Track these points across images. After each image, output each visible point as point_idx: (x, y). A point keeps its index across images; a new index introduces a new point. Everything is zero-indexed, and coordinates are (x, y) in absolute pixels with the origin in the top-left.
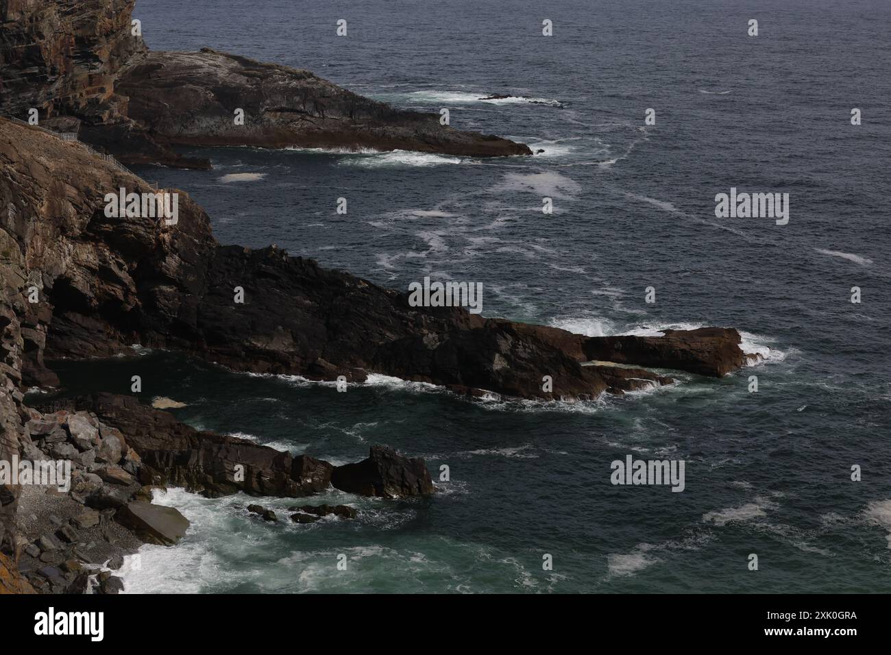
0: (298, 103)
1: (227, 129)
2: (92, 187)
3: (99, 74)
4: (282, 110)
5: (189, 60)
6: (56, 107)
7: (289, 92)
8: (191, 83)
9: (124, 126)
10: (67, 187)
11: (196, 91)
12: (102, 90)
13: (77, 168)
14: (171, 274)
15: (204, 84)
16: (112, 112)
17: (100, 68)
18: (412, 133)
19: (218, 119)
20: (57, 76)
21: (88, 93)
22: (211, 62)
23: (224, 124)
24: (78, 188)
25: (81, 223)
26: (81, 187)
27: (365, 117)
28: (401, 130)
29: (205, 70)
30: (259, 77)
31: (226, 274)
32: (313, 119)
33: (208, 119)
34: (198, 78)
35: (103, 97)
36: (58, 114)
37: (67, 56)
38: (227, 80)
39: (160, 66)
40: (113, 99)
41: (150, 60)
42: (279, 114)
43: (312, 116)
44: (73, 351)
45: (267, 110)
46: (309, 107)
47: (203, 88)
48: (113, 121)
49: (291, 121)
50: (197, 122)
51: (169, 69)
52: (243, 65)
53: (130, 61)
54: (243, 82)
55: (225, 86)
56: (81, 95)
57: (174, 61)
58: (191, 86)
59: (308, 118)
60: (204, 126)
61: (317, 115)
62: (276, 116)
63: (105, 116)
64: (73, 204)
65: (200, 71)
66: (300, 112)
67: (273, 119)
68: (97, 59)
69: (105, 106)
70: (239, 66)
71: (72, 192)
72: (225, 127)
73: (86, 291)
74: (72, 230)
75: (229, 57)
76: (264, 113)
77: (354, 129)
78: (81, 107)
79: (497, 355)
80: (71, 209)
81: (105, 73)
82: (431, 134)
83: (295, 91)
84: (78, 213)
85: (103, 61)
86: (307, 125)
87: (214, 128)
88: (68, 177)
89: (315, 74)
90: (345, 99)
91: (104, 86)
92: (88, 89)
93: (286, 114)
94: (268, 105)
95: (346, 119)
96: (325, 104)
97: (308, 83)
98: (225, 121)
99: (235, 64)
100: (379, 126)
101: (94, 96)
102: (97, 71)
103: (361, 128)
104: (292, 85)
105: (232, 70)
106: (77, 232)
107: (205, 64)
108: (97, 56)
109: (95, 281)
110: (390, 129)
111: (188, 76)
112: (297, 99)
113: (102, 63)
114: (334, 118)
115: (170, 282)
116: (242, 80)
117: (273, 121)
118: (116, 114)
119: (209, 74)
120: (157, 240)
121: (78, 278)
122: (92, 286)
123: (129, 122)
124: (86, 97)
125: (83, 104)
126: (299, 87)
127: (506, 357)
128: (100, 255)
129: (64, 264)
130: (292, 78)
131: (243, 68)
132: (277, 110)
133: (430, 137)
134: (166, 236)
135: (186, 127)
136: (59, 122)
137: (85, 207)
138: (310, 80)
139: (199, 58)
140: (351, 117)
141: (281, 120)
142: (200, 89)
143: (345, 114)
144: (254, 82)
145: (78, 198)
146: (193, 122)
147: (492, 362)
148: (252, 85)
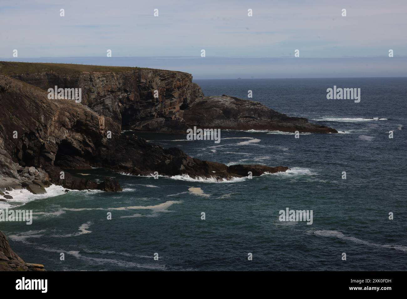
0: (253, 114)
1: (225, 124)
2: (75, 113)
3: (174, 102)
4: (246, 117)
5: (217, 99)
6: (158, 114)
7: (250, 110)
8: (215, 107)
9: (178, 121)
10: (66, 112)
11: (216, 110)
12: (174, 108)
13: (71, 108)
14: (104, 144)
15: (219, 108)
16: (176, 116)
17: (175, 100)
18: (293, 125)
19: (222, 120)
20: (158, 103)
21: (169, 109)
22: (225, 100)
23: (224, 122)
24: (69, 113)
25: (71, 124)
26: (71, 113)
27: (277, 119)
28: (289, 124)
29: (222, 103)
30: (240, 105)
31: (121, 144)
32: (257, 120)
33: (218, 121)
34: (218, 106)
35: (174, 111)
36: (158, 117)
37: (163, 96)
38: (228, 106)
39: (206, 102)
40: (178, 111)
41: (204, 99)
42: (245, 118)
43: (257, 119)
44: (72, 166)
45: (241, 117)
46: (256, 116)
47: (219, 109)
48: (176, 119)
49: (249, 121)
50: (214, 122)
51: (209, 103)
52: (236, 101)
53: (196, 100)
54: (234, 107)
55: (227, 108)
56: (167, 110)
57: (212, 100)
58: (215, 108)
59: (255, 120)
60: (217, 123)
61: (259, 119)
62: (243, 119)
63: (173, 117)
64: (68, 118)
65: (220, 103)
66: (253, 118)
67: (242, 120)
68: (173, 97)
69: (174, 114)
70: (234, 101)
71: (68, 114)
72: (224, 124)
73: (77, 148)
74: (67, 126)
75: (231, 97)
76: (239, 118)
77: (272, 124)
78: (166, 114)
79: (182, 165)
80: (67, 120)
81: (176, 102)
82: (299, 125)
83: (252, 110)
84: (70, 121)
85: (175, 97)
86: (254, 122)
87: (220, 124)
88: (67, 109)
89: (261, 103)
90: (270, 113)
91: (175, 107)
92: (170, 108)
93: (247, 118)
94: (241, 115)
95: (269, 120)
96: (262, 114)
97: (257, 107)
98: (224, 121)
99: (233, 100)
100: (281, 123)
101: (171, 110)
102: (173, 101)
103: (274, 123)
104: (251, 107)
105: (231, 102)
106: (70, 127)
107: (222, 100)
108: (173, 96)
109: (82, 145)
110: (285, 124)
111: (216, 105)
112: (252, 113)
113: (175, 98)
114: (265, 120)
115: (105, 146)
116: (234, 106)
117: (242, 121)
118: (177, 116)
119: (223, 104)
120: (99, 132)
121: (74, 143)
122: (80, 147)
123: (181, 119)
124: (168, 110)
125: (167, 113)
126: (254, 108)
127: (185, 166)
128: (83, 137)
129: (64, 136)
130: (251, 105)
131: (236, 102)
132: (245, 117)
133: (299, 126)
134: (102, 131)
135: (210, 124)
136: (158, 120)
137: (72, 119)
138: (258, 106)
139: (221, 98)
140: (271, 119)
141: (245, 121)
142: (218, 109)
143: (269, 118)
144: (238, 106)
145: (70, 116)
146: (213, 121)
147: (180, 167)
148: (237, 108)
